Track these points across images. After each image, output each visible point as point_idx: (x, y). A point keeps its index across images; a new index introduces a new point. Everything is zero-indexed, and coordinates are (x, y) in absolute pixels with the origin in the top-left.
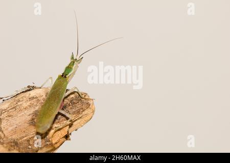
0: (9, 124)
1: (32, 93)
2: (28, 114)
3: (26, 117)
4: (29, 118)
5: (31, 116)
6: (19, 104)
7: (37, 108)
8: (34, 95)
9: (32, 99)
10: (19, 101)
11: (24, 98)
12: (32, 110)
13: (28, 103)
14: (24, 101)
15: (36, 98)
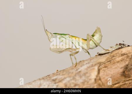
0: (105, 74)
1: (124, 50)
2: (120, 67)
3: (119, 69)
4: (121, 70)
5: (122, 69)
6: (113, 58)
7: (127, 63)
8: (125, 52)
9: (123, 55)
10: (114, 56)
11: (118, 54)
12: (123, 64)
13: (120, 58)
14: (117, 56)
15: (127, 54)
